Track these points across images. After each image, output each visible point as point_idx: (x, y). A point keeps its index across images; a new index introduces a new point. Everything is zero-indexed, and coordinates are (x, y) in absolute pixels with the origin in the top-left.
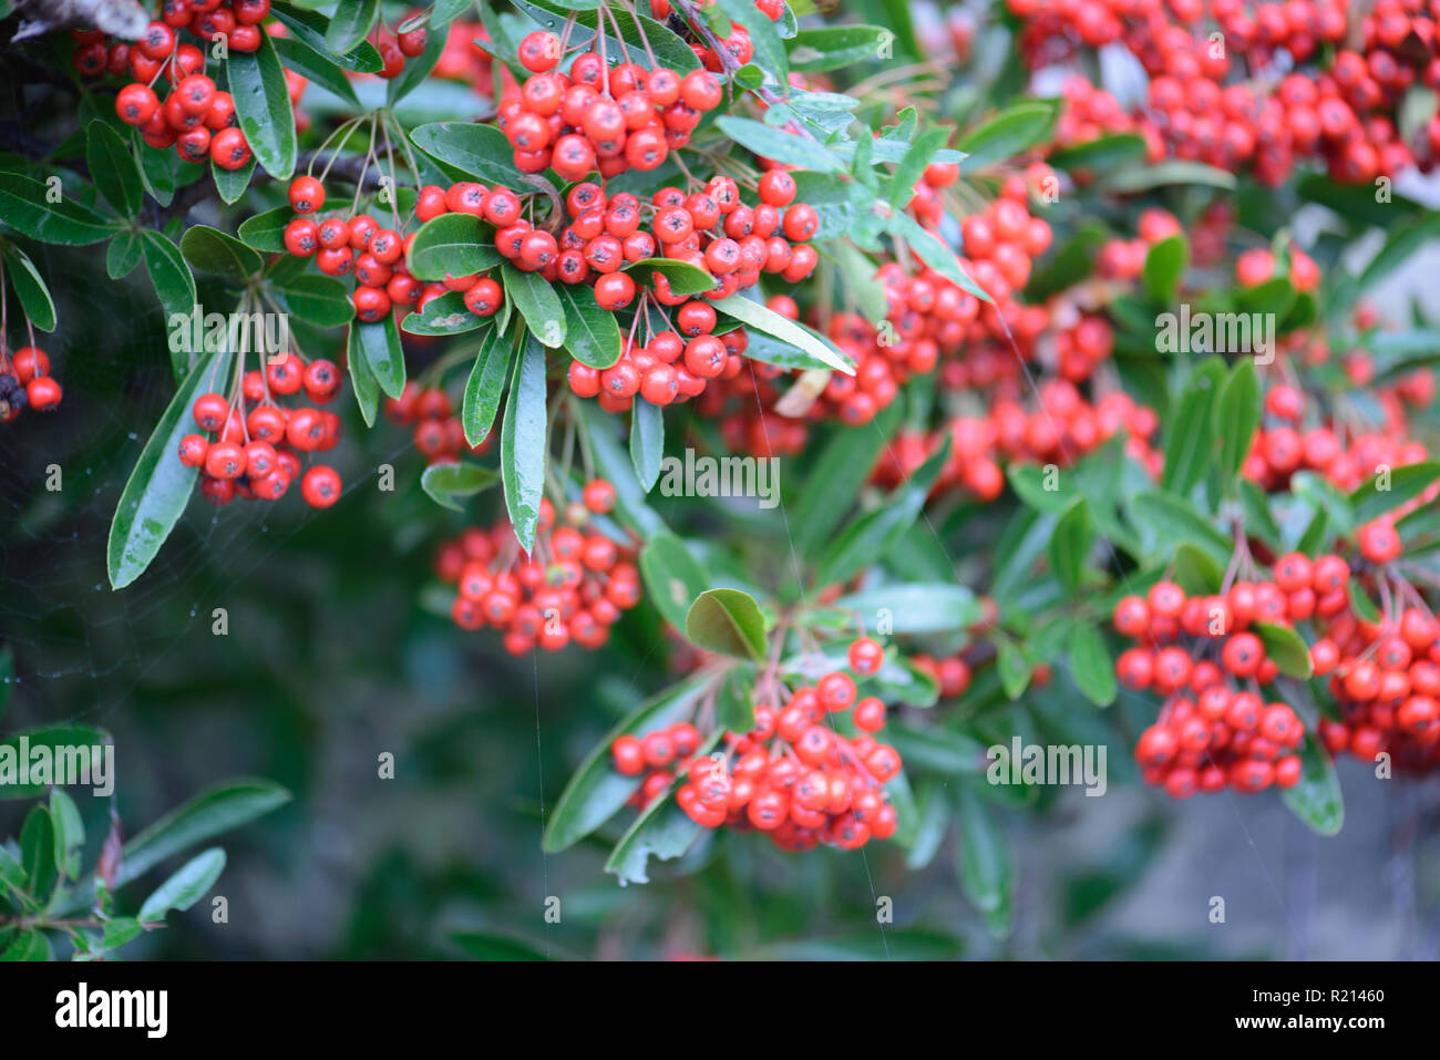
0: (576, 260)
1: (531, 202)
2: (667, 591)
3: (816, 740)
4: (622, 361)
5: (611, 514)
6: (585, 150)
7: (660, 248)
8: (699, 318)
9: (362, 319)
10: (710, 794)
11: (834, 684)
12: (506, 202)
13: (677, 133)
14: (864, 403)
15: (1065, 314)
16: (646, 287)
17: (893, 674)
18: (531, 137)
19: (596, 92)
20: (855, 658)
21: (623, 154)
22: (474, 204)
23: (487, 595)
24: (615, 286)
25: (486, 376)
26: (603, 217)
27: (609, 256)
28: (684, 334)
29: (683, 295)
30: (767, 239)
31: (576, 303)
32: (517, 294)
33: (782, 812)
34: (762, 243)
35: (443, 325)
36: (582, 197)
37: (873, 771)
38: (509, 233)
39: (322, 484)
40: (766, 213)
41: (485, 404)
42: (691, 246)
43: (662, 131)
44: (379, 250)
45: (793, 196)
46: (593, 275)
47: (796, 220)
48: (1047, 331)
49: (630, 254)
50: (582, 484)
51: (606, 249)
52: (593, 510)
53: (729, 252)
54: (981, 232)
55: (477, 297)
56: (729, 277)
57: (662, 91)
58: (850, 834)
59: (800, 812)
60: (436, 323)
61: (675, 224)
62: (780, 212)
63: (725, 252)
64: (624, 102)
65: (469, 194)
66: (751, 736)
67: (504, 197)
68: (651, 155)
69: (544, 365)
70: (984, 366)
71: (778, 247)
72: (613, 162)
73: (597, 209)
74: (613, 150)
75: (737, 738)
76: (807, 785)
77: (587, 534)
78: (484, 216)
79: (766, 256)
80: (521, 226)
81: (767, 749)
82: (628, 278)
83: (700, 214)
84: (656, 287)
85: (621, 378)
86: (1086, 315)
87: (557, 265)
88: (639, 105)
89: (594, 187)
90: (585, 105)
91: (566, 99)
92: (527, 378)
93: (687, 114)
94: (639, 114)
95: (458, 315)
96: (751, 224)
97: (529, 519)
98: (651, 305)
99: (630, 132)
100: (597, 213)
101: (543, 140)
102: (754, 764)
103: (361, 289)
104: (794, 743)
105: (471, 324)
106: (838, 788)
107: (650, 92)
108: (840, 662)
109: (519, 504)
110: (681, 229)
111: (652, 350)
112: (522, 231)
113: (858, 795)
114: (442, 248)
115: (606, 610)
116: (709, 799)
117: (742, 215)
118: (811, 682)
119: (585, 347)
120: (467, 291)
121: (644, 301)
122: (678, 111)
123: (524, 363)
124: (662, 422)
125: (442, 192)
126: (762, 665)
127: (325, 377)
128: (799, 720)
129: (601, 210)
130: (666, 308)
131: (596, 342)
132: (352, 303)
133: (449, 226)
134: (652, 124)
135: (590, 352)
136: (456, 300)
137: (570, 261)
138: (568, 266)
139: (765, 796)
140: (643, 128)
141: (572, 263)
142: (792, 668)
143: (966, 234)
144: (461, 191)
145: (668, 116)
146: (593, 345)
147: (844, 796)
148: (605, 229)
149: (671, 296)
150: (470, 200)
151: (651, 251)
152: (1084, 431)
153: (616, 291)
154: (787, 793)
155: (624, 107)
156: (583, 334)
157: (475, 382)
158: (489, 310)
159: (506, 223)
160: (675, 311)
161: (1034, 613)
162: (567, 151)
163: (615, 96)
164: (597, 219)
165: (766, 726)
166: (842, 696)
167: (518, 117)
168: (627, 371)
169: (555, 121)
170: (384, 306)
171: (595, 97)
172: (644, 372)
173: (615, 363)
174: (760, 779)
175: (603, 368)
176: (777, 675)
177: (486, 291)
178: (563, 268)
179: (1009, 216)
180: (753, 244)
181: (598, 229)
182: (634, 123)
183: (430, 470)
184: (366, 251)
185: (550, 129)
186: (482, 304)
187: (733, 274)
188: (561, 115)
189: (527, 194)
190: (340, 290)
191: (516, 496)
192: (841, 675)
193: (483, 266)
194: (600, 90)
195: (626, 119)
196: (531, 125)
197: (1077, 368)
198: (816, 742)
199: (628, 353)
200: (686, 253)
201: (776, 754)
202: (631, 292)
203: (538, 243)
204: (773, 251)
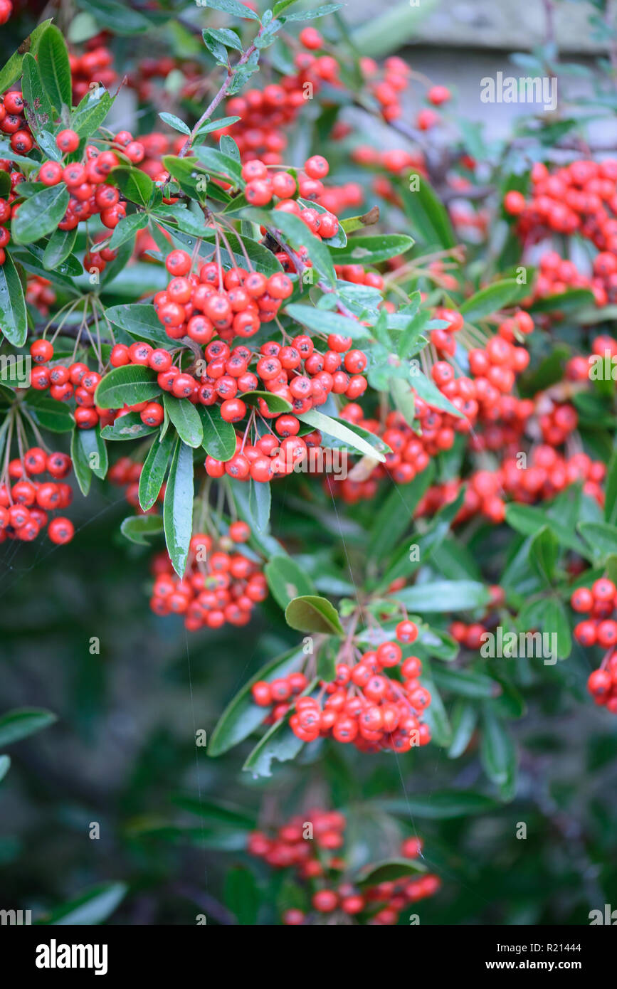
0: (210, 390)
1: (181, 354)
2: (284, 591)
3: (377, 685)
4: (237, 454)
5: (248, 543)
6: (207, 325)
7: (262, 384)
8: (288, 426)
9: (80, 427)
10: (307, 722)
11: (387, 650)
12: (162, 356)
13: (268, 312)
14: (407, 469)
15: (544, 405)
16: (254, 407)
17: (429, 638)
18: (173, 317)
19: (214, 288)
20: (400, 633)
21: (232, 326)
22: (143, 358)
23: (170, 595)
24: (233, 408)
25: (155, 464)
26: (225, 364)
27: (228, 389)
28: (279, 435)
29: (277, 413)
30: (333, 373)
31: (211, 417)
32: (172, 414)
33: (354, 732)
34: (329, 376)
35: (128, 433)
36: (214, 350)
37: (413, 704)
38: (166, 375)
39: (61, 530)
40: (333, 358)
41: (154, 482)
42: (282, 381)
43: (257, 311)
44: (87, 385)
45: (350, 345)
46: (220, 400)
47: (352, 360)
48: (532, 416)
49: (242, 387)
50: (229, 524)
51: (226, 385)
52: (235, 541)
53: (304, 385)
54: (480, 359)
55: (148, 415)
56: (305, 400)
57: (254, 287)
58: (400, 743)
59: (366, 732)
60: (123, 431)
61: (270, 368)
62: (342, 355)
63: (302, 385)
64: (231, 294)
65: (140, 352)
66: (336, 684)
67: (160, 354)
68: (248, 328)
69: (192, 457)
70: (496, 437)
71: (341, 378)
72: (226, 331)
73: (221, 359)
74: (225, 325)
75: (327, 685)
76: (368, 716)
77: (233, 555)
78: (149, 366)
79: (332, 384)
80: (174, 371)
81: (346, 690)
82: (240, 402)
83: (287, 360)
84: (260, 407)
85: (236, 466)
86: (558, 404)
87: (198, 393)
88: (241, 296)
89: (222, 343)
90: (206, 297)
91: (195, 293)
92: (181, 465)
93: (272, 301)
94: (240, 302)
95: (138, 425)
96: (321, 365)
97: (181, 556)
98: (257, 417)
99: (235, 313)
100: (221, 362)
101: (182, 318)
102: (337, 701)
103: (80, 408)
104: (363, 688)
105: (145, 432)
106: (389, 716)
107: (247, 288)
108: (391, 635)
109: (176, 546)
110: (274, 371)
111: (259, 447)
112: (174, 374)
113: (403, 718)
114: (122, 387)
115: (246, 602)
116: (306, 725)
117: (316, 360)
118: (374, 648)
119: (215, 446)
120: (142, 411)
121: (253, 415)
122: (267, 299)
123: (180, 455)
124: (269, 489)
125: (127, 348)
126: (342, 638)
127: (59, 464)
128: (365, 672)
129: (223, 360)
130: (268, 420)
131: (222, 443)
132: (73, 418)
133: (125, 372)
134: (250, 307)
135: (217, 450)
136: (136, 417)
137: (205, 391)
138: (204, 394)
139: (343, 722)
140: (245, 310)
141: (207, 393)
142: (363, 638)
143: (471, 361)
144: (136, 348)
145: (260, 302)
146: (220, 445)
147: (393, 720)
148: (225, 373)
149: (270, 413)
150: (140, 355)
151: (255, 385)
152: (558, 479)
153: (234, 411)
154: (356, 719)
155: (231, 298)
156: (214, 438)
157: (148, 468)
158: (157, 423)
159: (163, 369)
160: (274, 421)
161: (526, 595)
162: (195, 326)
163: (226, 289)
164: (220, 366)
165: (345, 677)
166: (393, 657)
167: (166, 304)
168: (240, 462)
169: (189, 306)
170: (94, 419)
171: (213, 291)
172: (252, 461)
173: (231, 458)
174: (341, 711)
175: (225, 461)
176: (353, 643)
177: (153, 411)
178: (202, 396)
179: (499, 348)
180: (323, 377)
181: (222, 372)
182: (237, 308)
183: (127, 521)
184: (80, 385)
185: (186, 313)
186: (151, 419)
187: (309, 398)
188: (193, 303)
189: (179, 349)
190: (67, 410)
191: (173, 541)
192: (393, 643)
193: (149, 396)
194: (217, 287)
195: (232, 305)
196: (173, 310)
197: (555, 436)
198: (378, 686)
199: (242, 450)
200: (279, 386)
201: (351, 695)
202: (243, 411)
203: (183, 382)
204: (337, 381)
